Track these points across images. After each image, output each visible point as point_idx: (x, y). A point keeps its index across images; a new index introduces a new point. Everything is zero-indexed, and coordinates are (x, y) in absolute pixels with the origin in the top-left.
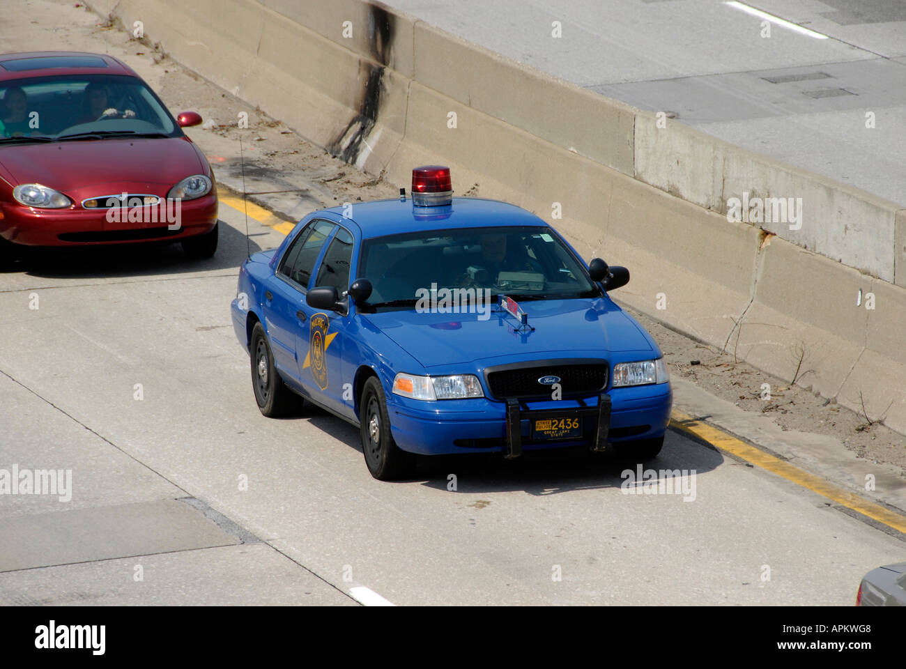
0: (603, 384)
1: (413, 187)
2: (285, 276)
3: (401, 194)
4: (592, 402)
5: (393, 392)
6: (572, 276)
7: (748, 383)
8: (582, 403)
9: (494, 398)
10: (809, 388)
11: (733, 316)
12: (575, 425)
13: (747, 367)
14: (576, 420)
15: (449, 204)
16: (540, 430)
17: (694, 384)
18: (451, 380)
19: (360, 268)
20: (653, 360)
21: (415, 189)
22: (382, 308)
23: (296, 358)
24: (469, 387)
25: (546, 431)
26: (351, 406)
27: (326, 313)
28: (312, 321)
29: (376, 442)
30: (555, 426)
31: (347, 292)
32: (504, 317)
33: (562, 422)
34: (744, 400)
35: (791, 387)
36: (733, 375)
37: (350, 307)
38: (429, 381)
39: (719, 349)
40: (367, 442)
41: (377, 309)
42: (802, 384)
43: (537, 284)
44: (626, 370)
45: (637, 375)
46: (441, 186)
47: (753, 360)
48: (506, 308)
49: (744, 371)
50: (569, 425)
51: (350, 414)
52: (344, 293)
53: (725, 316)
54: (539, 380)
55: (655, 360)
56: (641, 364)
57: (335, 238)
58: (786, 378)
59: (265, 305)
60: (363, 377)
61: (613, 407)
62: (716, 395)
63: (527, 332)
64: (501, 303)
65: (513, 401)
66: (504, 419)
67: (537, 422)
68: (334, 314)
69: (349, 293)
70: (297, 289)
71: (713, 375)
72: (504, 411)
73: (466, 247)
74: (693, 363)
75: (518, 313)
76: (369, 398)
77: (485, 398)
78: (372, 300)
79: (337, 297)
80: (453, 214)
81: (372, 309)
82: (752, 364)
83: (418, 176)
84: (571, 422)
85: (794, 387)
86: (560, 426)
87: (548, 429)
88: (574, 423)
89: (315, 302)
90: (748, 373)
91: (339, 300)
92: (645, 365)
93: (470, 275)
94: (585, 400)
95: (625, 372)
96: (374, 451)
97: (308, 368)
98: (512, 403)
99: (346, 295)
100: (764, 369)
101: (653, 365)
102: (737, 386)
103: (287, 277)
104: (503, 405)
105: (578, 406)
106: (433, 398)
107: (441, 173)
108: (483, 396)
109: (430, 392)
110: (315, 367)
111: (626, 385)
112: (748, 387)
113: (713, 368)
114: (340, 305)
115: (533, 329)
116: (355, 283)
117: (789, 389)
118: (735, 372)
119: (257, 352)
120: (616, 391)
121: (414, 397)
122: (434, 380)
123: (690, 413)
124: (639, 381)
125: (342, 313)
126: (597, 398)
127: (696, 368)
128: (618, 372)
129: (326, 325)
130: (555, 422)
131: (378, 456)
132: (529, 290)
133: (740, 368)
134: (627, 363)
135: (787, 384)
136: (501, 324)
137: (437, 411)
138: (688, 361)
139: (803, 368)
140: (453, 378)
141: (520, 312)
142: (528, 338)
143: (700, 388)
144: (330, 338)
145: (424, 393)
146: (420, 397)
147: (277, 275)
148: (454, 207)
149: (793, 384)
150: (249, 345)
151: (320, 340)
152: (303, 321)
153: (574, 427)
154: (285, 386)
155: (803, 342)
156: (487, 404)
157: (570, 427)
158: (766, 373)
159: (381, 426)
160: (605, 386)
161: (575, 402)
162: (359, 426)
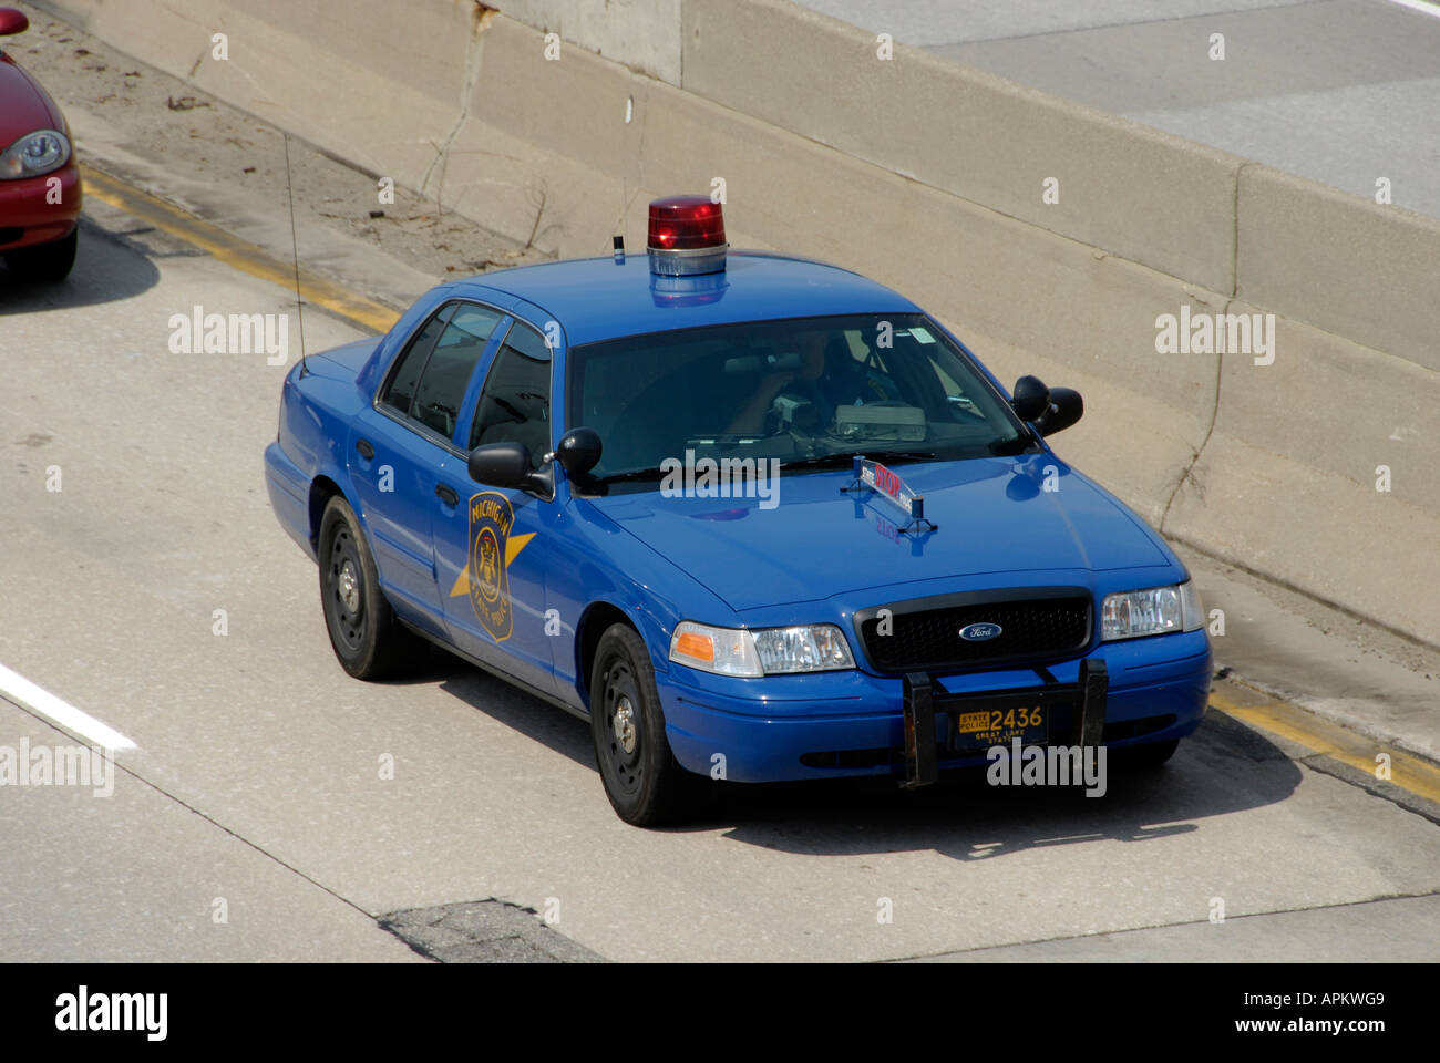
0: (1083, 637)
1: (650, 238)
2: (395, 410)
3: (616, 247)
4: (1067, 673)
5: (671, 658)
6: (975, 410)
7: (458, 246)
8: (1048, 677)
9: (875, 669)
10: (553, 252)
11: (434, 139)
12: (1036, 720)
13: (458, 220)
14: (1038, 709)
15: (720, 270)
16: (967, 731)
17: (376, 248)
18: (788, 636)
19: (572, 406)
20: (1175, 585)
21: (654, 242)
22: (621, 485)
23: (435, 576)
24: (823, 648)
25: (980, 732)
26: (569, 679)
27: (504, 494)
28: (473, 506)
29: (629, 751)
30: (995, 723)
31: (552, 454)
32: (867, 499)
33: (1011, 714)
34: (454, 273)
35: (525, 251)
36: (436, 234)
37: (557, 482)
38: (745, 640)
39: (414, 193)
40: (604, 748)
41: (611, 486)
42: (542, 246)
43: (914, 429)
44: (1124, 605)
45: (1143, 614)
46: (705, 235)
47: (466, 209)
48: (872, 484)
49: (453, 227)
50: (1023, 721)
51: (567, 694)
52: (546, 456)
53: (422, 141)
54: (961, 632)
55: (1178, 585)
56: (1151, 594)
57: (504, 345)
58: (519, 238)
59: (356, 467)
60: (595, 623)
61: (1111, 684)
62: (410, 264)
63: (921, 534)
64: (860, 473)
65: (919, 679)
66: (900, 712)
67: (962, 716)
68: (522, 495)
69: (557, 457)
70: (429, 438)
71: (404, 233)
72: (900, 695)
73: (771, 359)
74: (374, 215)
75: (902, 496)
76: (612, 665)
77: (857, 669)
78: (599, 470)
79: (530, 461)
80: (729, 290)
81: (601, 487)
82: (467, 216)
83: (661, 217)
84: (1028, 714)
85: (530, 252)
86: (1006, 723)
87: (984, 729)
88: (1033, 716)
89: (488, 474)
90: (460, 230)
91: (535, 469)
92: (1158, 595)
93: (781, 413)
94: (1052, 670)
95: (1123, 611)
96: (622, 770)
97: (464, 597)
98: (918, 682)
99: (551, 460)
100: (484, 224)
101: (1173, 594)
102: (442, 250)
103: (404, 415)
104: (899, 683)
105: (1038, 682)
106: (756, 672)
107: (704, 210)
108: (853, 666)
109: (748, 660)
110: (481, 596)
111: (1124, 636)
112: (460, 251)
113: (403, 224)
114: (537, 480)
115: (934, 528)
116: (569, 437)
117: (523, 254)
118: (439, 228)
119: (334, 552)
120: (1107, 649)
121: (716, 670)
122: (756, 636)
123: (370, 293)
124: (1145, 627)
125: (539, 493)
126: (1076, 664)
127: (378, 222)
128: (1108, 610)
129: (508, 517)
130: (997, 716)
131: (632, 780)
132: (898, 441)
133: (447, 222)
134: (1126, 592)
135: (519, 248)
136: (859, 514)
137: (764, 698)
138: (365, 212)
139: (545, 222)
140: (792, 632)
141: (907, 493)
142: (926, 547)
143: (385, 254)
144: (516, 544)
145: (736, 661)
146: (728, 669)
147: (377, 408)
148: (730, 275)
149: (529, 246)
150: (314, 537)
151: (493, 545)
152: (452, 506)
153: (1034, 724)
154: (400, 623)
155: (544, 181)
156: (861, 680)
157: (1026, 724)
158: (486, 229)
159: (640, 721)
160: (1086, 640)
161: (1030, 673)
162: (587, 718)
